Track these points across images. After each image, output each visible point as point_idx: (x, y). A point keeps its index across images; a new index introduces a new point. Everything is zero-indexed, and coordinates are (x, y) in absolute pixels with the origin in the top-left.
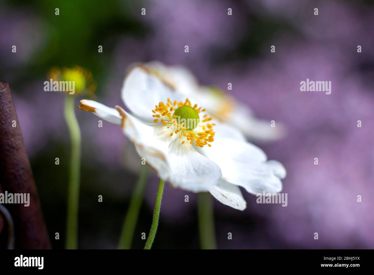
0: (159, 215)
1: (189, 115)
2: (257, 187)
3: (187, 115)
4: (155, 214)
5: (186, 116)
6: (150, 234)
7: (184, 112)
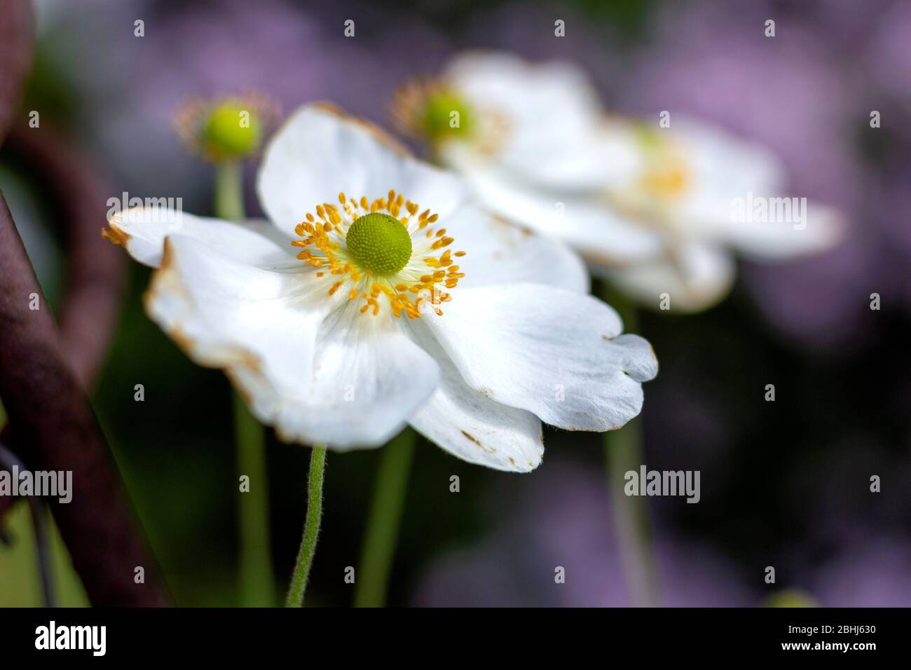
0: (321, 489)
1: (376, 239)
2: (570, 409)
3: (372, 239)
4: (311, 489)
5: (368, 241)
6: (304, 536)
7: (365, 232)
